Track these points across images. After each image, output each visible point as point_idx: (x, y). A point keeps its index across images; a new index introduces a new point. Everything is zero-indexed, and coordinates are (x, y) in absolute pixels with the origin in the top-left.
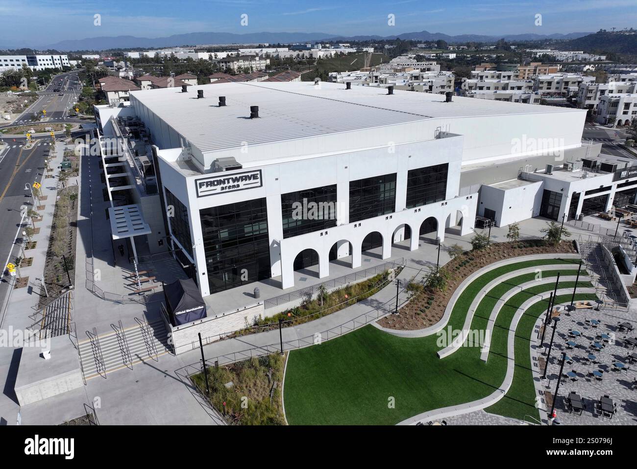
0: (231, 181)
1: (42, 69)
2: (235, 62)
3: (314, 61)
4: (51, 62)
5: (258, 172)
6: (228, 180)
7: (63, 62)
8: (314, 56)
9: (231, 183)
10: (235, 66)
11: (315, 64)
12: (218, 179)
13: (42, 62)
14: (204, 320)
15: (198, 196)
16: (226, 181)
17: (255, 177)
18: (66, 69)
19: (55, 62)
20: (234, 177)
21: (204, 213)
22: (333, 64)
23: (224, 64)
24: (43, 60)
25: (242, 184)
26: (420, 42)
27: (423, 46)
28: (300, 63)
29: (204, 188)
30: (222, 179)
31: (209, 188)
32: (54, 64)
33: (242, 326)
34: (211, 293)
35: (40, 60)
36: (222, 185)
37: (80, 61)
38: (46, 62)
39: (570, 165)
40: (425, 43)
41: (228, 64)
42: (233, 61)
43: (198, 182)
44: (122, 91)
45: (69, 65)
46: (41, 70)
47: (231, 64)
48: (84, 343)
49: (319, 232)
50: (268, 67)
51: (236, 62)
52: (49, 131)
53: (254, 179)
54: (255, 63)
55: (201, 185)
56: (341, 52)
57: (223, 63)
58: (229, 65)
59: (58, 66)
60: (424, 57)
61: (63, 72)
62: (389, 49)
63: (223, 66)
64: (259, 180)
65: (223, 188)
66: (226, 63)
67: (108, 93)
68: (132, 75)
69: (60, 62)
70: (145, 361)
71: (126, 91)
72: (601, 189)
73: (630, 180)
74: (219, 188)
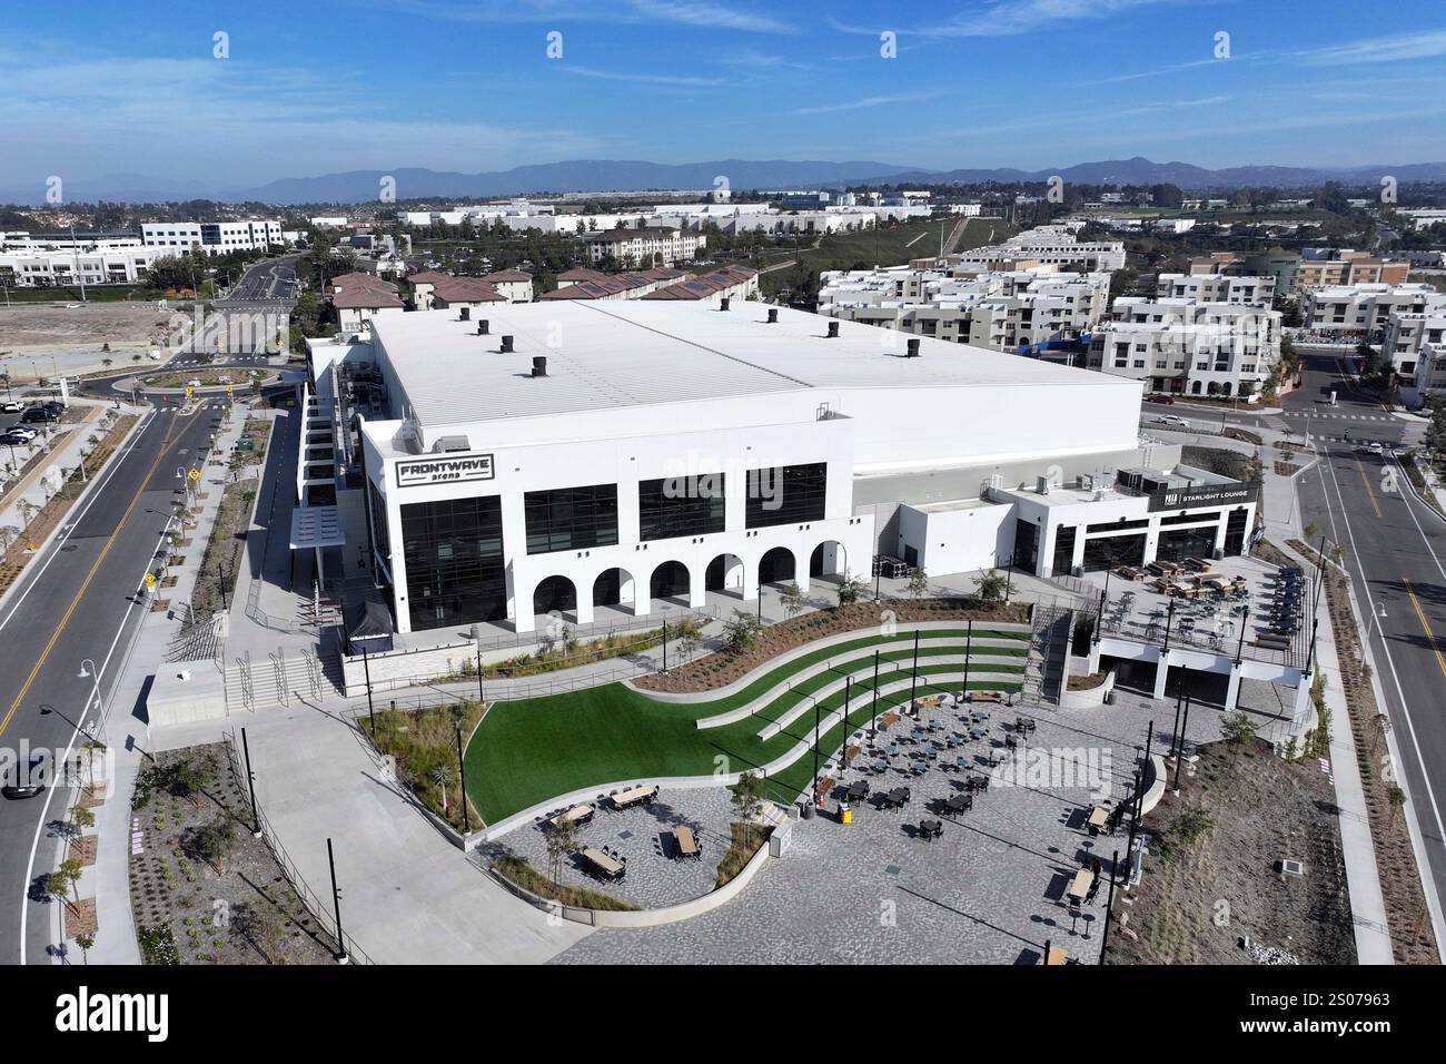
0: (447, 467)
1: (228, 251)
2: (623, 243)
3: (815, 239)
4: (248, 236)
5: (489, 458)
6: (443, 465)
7: (271, 235)
8: (816, 227)
9: (448, 471)
10: (621, 250)
11: (816, 245)
12: (429, 463)
13: (230, 237)
14: (388, 653)
15: (399, 486)
16: (440, 468)
17: (484, 464)
18: (274, 250)
19: (255, 236)
20: (452, 462)
21: (406, 510)
22: (859, 247)
23: (599, 247)
24: (233, 233)
25: (463, 473)
26: (1111, 189)
27: (1116, 197)
28: (780, 242)
29: (408, 475)
30: (434, 463)
31: (416, 475)
32: (252, 241)
33: (443, 671)
34: (413, 630)
35: (226, 233)
36: (434, 473)
37: (305, 234)
38: (236, 237)
39: (1086, 480)
40: (1124, 190)
41: (608, 247)
42: (619, 242)
43: (400, 466)
44: (368, 308)
45: (281, 243)
46: (225, 253)
47: (615, 247)
48: (233, 670)
49: (577, 552)
50: (700, 253)
51: (626, 243)
52: (224, 383)
53: (482, 467)
54: (670, 243)
55: (404, 470)
56: (890, 216)
57: (596, 244)
58: (610, 250)
59: (261, 245)
60: (1106, 227)
61: (269, 256)
62: (1024, 207)
63: (596, 251)
64: (489, 469)
65: (435, 477)
66: (603, 244)
67: (341, 311)
68: (403, 268)
69: (264, 236)
70: (305, 700)
71: (373, 309)
72: (1123, 524)
73: (1190, 512)
74: (429, 477)
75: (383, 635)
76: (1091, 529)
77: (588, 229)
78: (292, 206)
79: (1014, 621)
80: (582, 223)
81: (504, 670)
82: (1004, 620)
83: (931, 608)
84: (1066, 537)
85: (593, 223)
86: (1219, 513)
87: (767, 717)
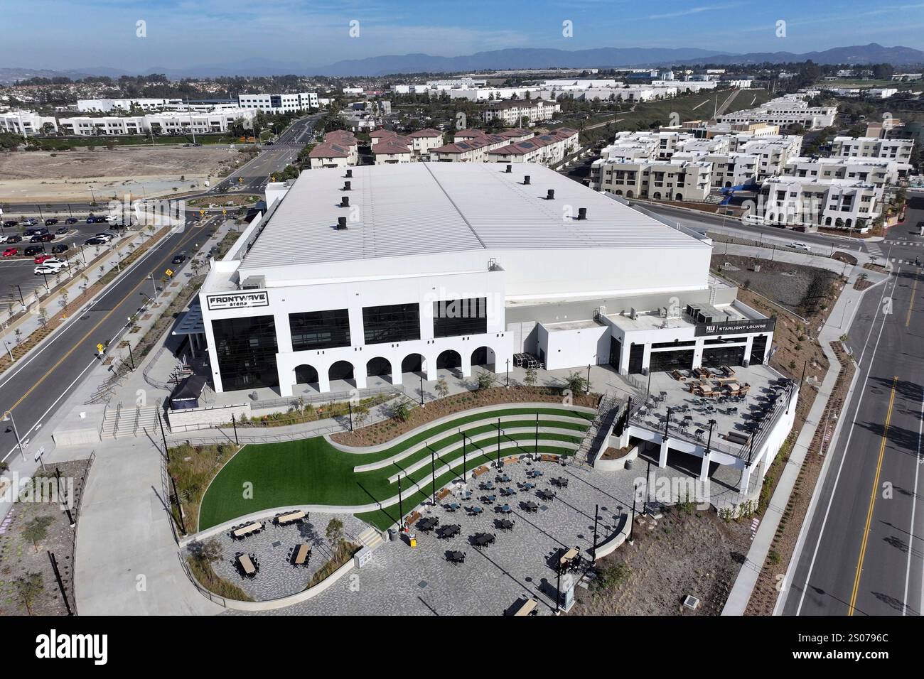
0: (238, 299)
1: (286, 111)
2: (505, 111)
3: (632, 106)
4: (297, 102)
5: (265, 294)
6: (236, 298)
7: (311, 101)
8: (635, 98)
9: (239, 301)
10: (510, 115)
11: (632, 109)
12: (227, 296)
13: (287, 103)
14: (195, 409)
15: (210, 310)
16: (234, 299)
17: (262, 297)
18: (312, 111)
19: (302, 102)
20: (242, 296)
21: (215, 323)
22: (659, 111)
23: (491, 113)
24: (292, 100)
25: (249, 302)
26: (845, 67)
27: (847, 73)
28: (610, 107)
29: (215, 303)
30: (231, 297)
31: (219, 303)
32: (300, 105)
33: (229, 420)
34: (224, 391)
35: (285, 101)
36: (231, 302)
37: (333, 100)
38: (291, 103)
39: (663, 311)
40: (854, 67)
41: (496, 113)
42: (502, 110)
43: (209, 298)
45: (317, 106)
46: (284, 112)
47: (500, 113)
48: (111, 412)
49: (316, 351)
50: (555, 115)
51: (507, 110)
52: (231, 205)
53: (261, 298)
54: (536, 110)
55: (212, 300)
56: (688, 89)
57: (489, 111)
58: (497, 115)
59: (305, 107)
60: (833, 94)
61: (309, 114)
62: (783, 80)
63: (489, 115)
64: (266, 300)
65: (231, 305)
66: (493, 111)
67: (312, 160)
68: (374, 125)
69: (307, 102)
70: (148, 433)
71: (331, 159)
72: (676, 343)
73: (724, 337)
74: (228, 304)
75: (192, 399)
76: (654, 346)
77: (495, 98)
78: (342, 79)
79: (587, 405)
80: (492, 95)
81: (264, 422)
82: (583, 405)
83: (540, 393)
84: (637, 350)
85: (498, 94)
86: (746, 338)
87: (399, 467)
